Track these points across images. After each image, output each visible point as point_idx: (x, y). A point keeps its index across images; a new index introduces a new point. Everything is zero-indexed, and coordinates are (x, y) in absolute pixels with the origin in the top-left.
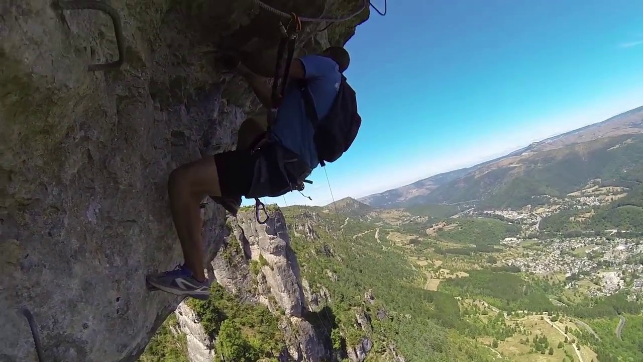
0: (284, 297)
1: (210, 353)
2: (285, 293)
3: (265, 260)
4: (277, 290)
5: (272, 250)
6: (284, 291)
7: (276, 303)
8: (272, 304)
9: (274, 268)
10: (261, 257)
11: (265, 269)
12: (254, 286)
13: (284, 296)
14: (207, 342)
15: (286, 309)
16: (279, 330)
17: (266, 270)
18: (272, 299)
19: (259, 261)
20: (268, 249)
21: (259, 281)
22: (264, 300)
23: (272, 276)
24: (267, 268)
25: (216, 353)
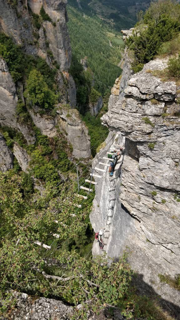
0: (61, 54)
1: (14, 98)
2: (63, 50)
3: (47, 15)
4: (55, 46)
5: (56, 6)
6: (62, 48)
7: (52, 58)
8: (50, 58)
9: (57, 24)
10: (43, 11)
11: (46, 25)
12: (35, 40)
13: (61, 52)
14: (14, 89)
15: (61, 64)
16: (55, 82)
17: (48, 25)
18: (50, 54)
19: (40, 15)
20: (53, 4)
21: (40, 35)
22: (42, 54)
23: (53, 33)
24: (49, 23)
25: (19, 99)
